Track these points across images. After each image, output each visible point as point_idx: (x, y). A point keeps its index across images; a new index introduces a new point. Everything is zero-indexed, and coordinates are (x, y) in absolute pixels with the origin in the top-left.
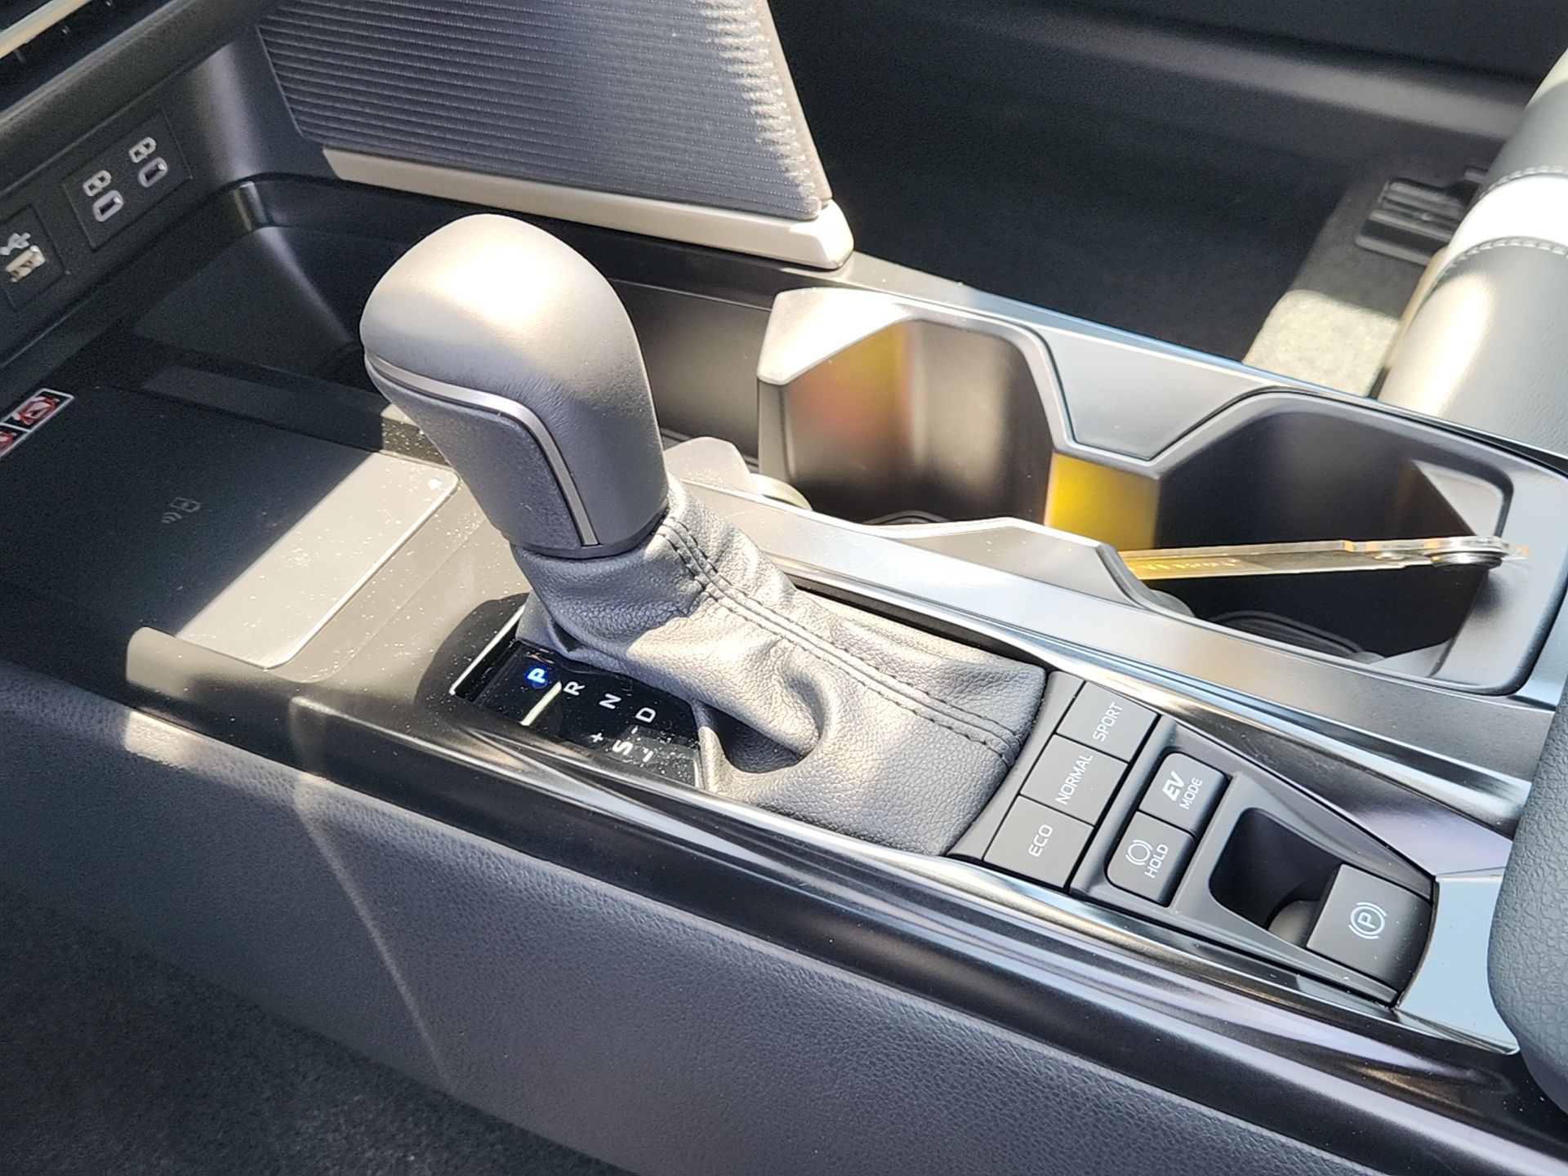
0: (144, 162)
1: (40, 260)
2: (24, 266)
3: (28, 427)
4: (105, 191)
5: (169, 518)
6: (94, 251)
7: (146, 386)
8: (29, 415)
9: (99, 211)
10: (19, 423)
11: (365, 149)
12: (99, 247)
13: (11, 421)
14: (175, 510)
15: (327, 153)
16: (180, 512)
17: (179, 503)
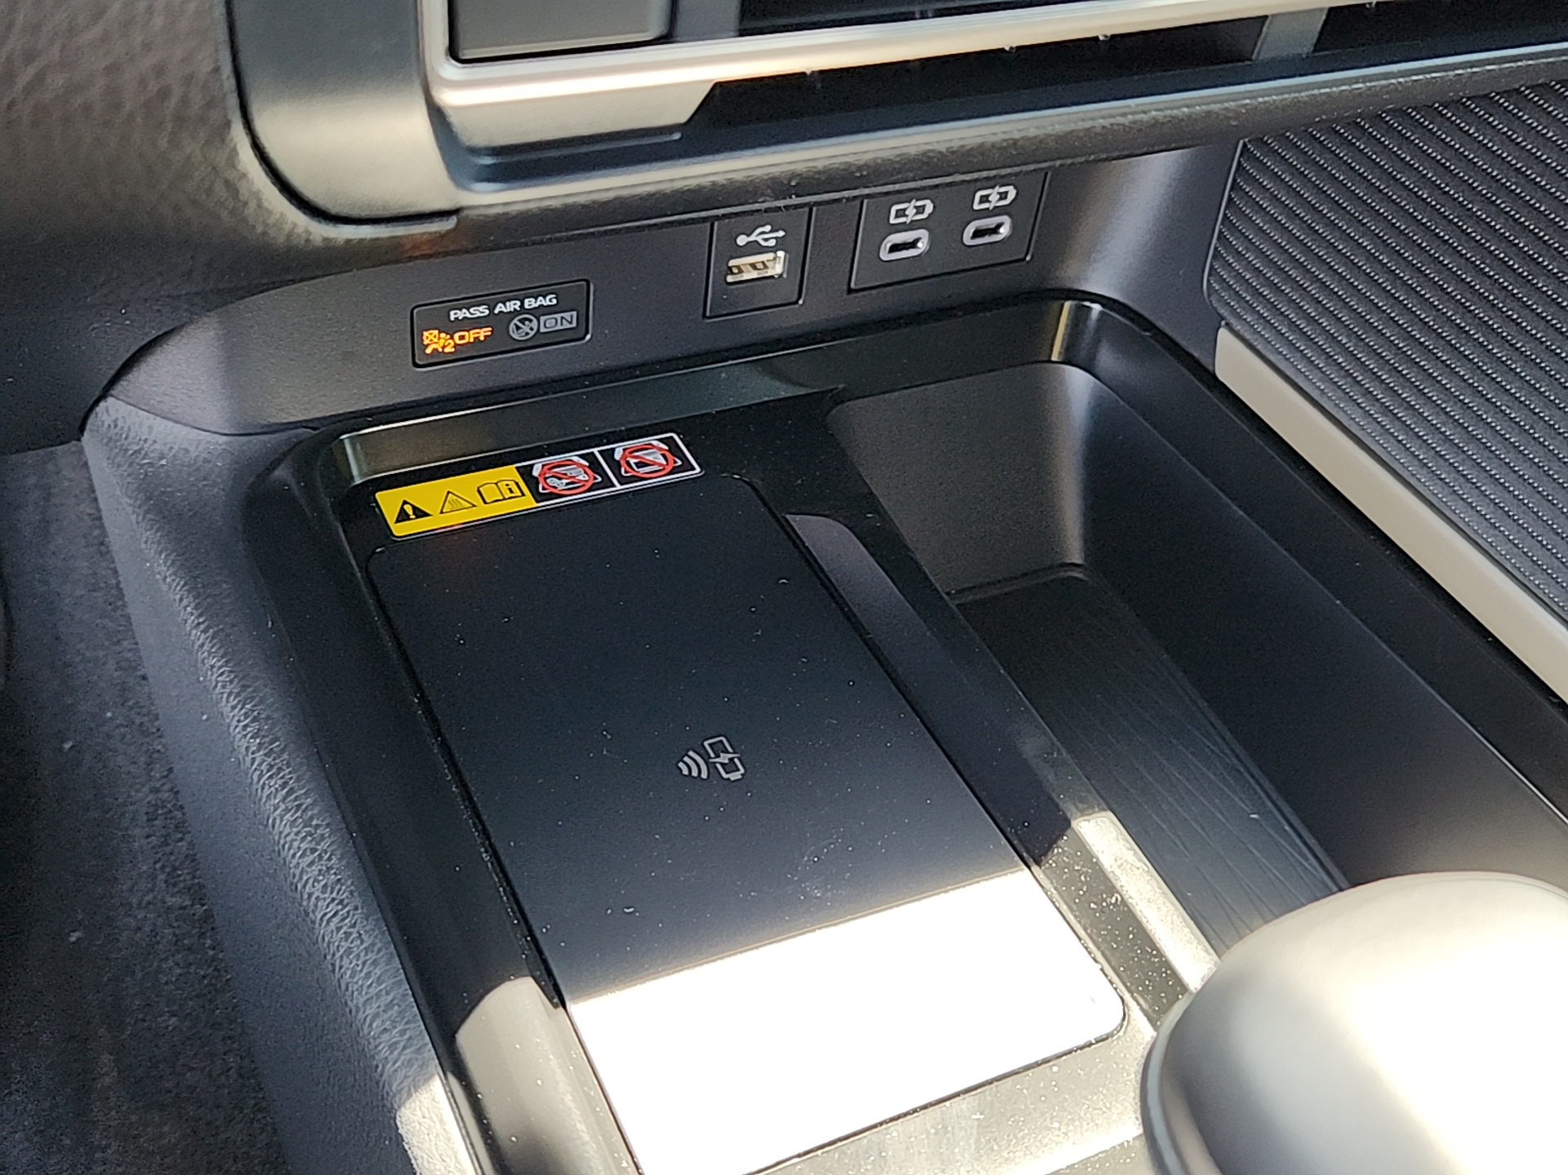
0: (987, 214)
1: (777, 269)
2: (754, 266)
3: (623, 480)
4: (913, 226)
5: (693, 765)
6: (850, 291)
7: (795, 520)
8: (632, 461)
9: (889, 245)
10: (615, 466)
11: (1283, 365)
12: (857, 291)
13: (608, 455)
14: (706, 757)
15: (1223, 335)
16: (711, 766)
17: (719, 749)
